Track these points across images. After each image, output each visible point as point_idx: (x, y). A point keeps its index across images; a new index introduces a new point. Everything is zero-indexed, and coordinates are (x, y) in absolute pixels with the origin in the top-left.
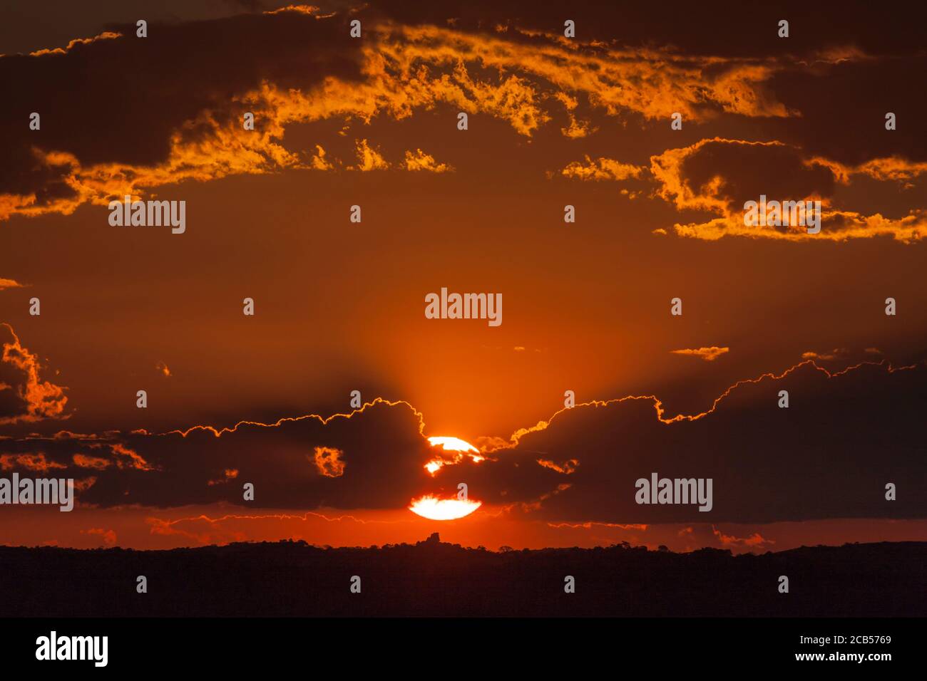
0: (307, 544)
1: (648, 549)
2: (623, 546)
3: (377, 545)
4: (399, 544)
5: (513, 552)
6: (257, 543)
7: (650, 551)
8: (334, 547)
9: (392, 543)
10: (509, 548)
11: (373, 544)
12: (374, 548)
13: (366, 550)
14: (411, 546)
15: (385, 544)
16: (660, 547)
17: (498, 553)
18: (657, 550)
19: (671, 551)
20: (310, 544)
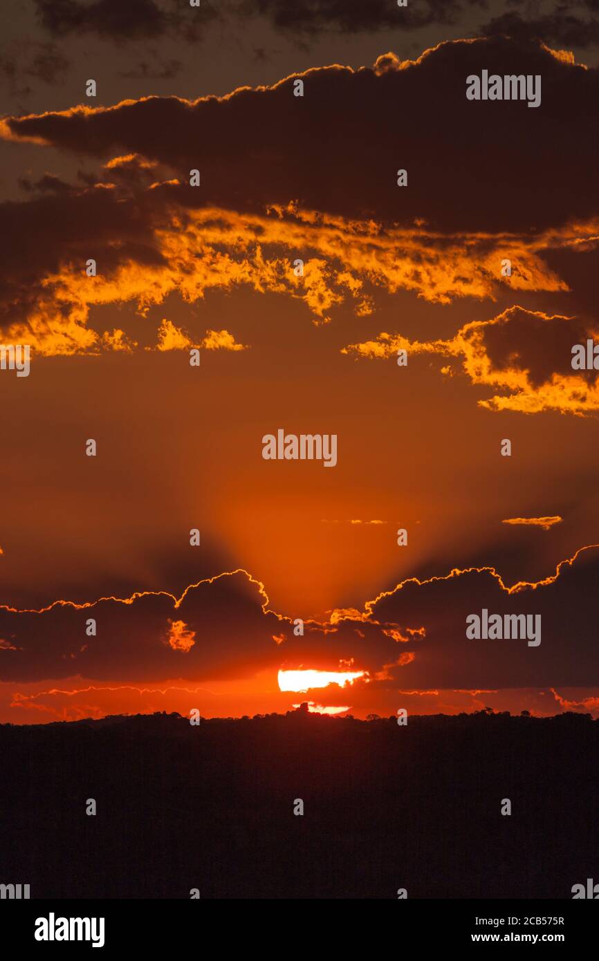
0: (180, 716)
1: (511, 715)
2: (487, 712)
3: (247, 715)
4: (270, 714)
5: (380, 719)
6: (132, 716)
7: (513, 717)
8: (207, 719)
9: (263, 713)
10: (376, 715)
11: (245, 715)
12: (245, 718)
13: (238, 721)
14: (281, 716)
15: (256, 715)
16: (523, 712)
17: (365, 721)
18: (520, 715)
19: (534, 716)
20: (184, 716)
